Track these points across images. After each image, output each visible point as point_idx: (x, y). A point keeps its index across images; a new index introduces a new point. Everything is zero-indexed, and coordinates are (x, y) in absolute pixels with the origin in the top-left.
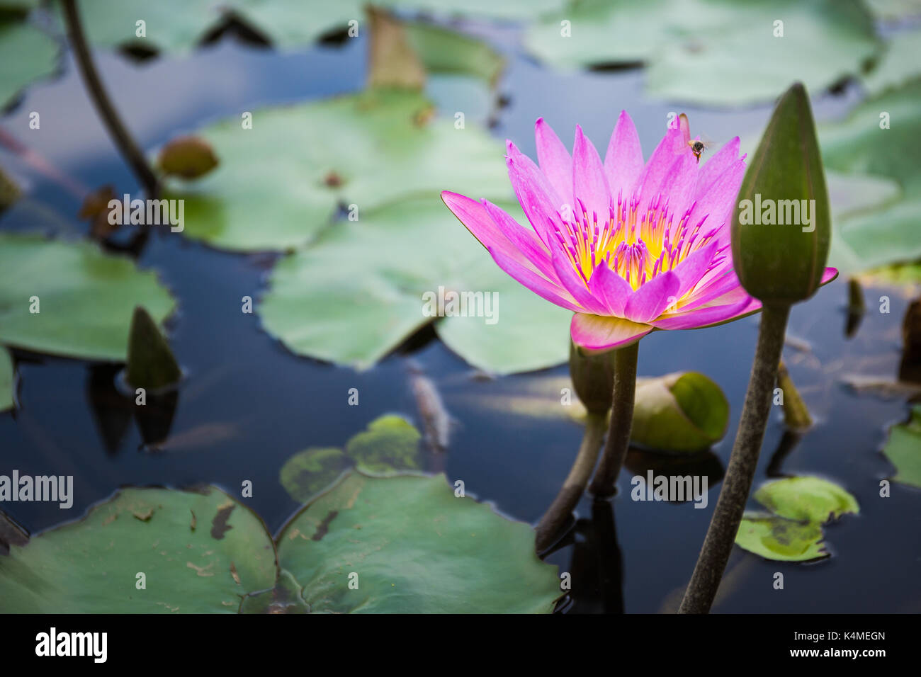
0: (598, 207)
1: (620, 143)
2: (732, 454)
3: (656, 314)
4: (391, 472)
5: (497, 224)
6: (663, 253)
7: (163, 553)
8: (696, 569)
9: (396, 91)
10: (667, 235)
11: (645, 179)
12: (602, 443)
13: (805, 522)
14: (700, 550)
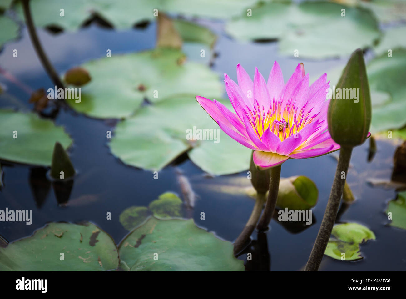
0: (264, 104)
1: (274, 75)
2: (325, 213)
3: (290, 152)
4: (169, 218)
5: (221, 111)
6: (294, 125)
7: (68, 252)
8: (307, 263)
9: (169, 49)
10: (295, 116)
11: (285, 91)
12: (263, 207)
13: (352, 243)
14: (310, 255)
